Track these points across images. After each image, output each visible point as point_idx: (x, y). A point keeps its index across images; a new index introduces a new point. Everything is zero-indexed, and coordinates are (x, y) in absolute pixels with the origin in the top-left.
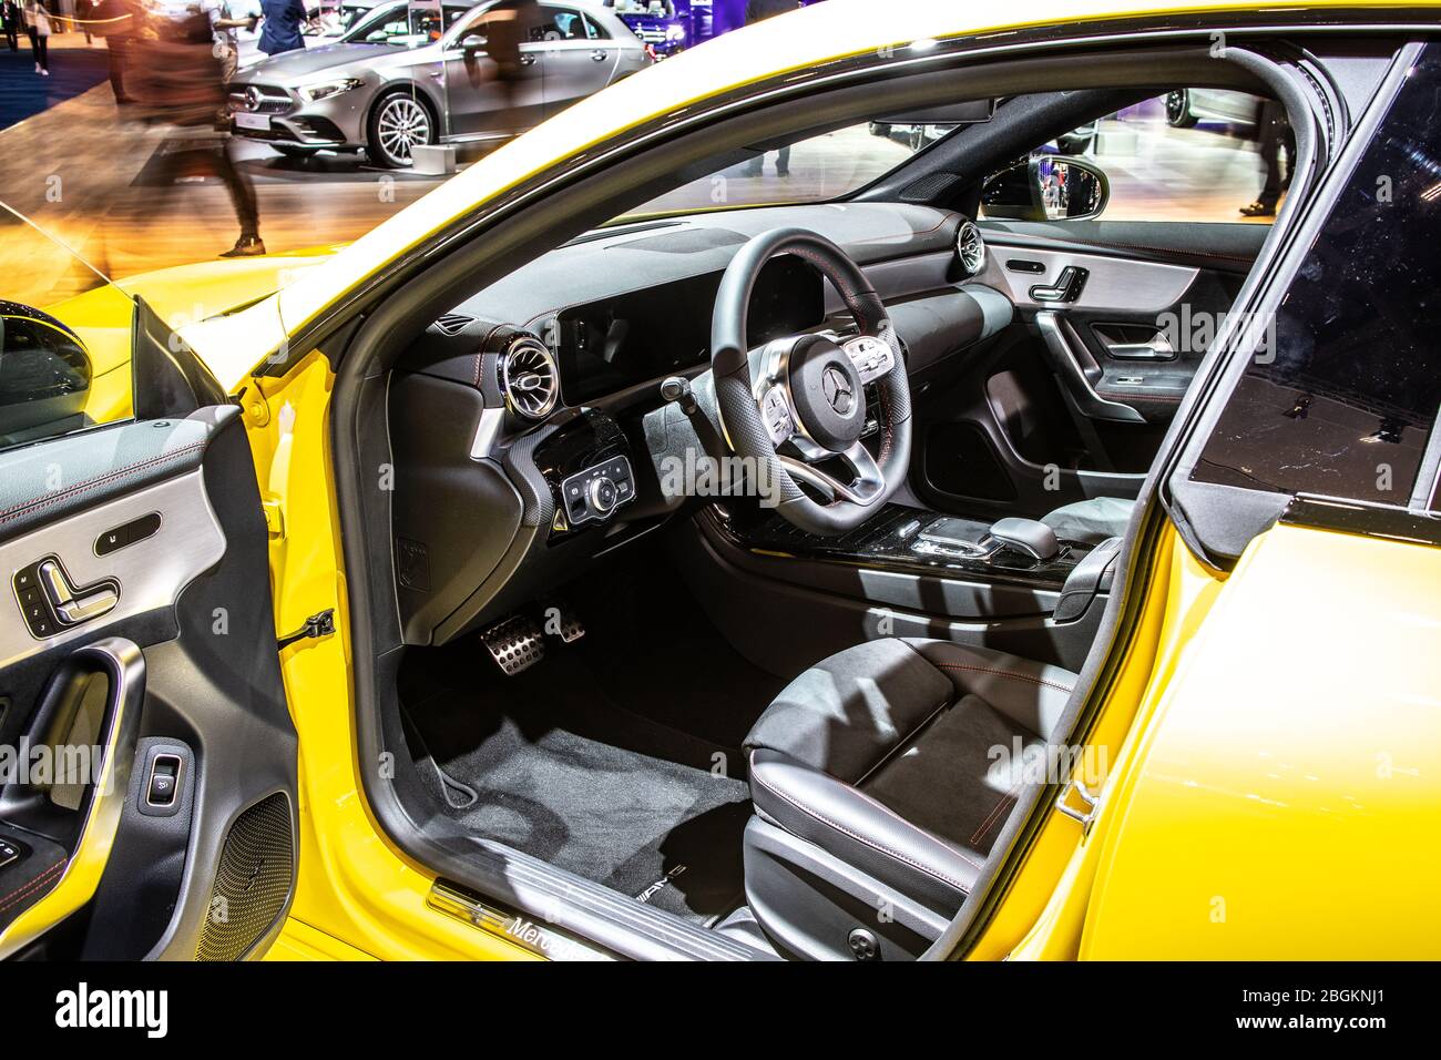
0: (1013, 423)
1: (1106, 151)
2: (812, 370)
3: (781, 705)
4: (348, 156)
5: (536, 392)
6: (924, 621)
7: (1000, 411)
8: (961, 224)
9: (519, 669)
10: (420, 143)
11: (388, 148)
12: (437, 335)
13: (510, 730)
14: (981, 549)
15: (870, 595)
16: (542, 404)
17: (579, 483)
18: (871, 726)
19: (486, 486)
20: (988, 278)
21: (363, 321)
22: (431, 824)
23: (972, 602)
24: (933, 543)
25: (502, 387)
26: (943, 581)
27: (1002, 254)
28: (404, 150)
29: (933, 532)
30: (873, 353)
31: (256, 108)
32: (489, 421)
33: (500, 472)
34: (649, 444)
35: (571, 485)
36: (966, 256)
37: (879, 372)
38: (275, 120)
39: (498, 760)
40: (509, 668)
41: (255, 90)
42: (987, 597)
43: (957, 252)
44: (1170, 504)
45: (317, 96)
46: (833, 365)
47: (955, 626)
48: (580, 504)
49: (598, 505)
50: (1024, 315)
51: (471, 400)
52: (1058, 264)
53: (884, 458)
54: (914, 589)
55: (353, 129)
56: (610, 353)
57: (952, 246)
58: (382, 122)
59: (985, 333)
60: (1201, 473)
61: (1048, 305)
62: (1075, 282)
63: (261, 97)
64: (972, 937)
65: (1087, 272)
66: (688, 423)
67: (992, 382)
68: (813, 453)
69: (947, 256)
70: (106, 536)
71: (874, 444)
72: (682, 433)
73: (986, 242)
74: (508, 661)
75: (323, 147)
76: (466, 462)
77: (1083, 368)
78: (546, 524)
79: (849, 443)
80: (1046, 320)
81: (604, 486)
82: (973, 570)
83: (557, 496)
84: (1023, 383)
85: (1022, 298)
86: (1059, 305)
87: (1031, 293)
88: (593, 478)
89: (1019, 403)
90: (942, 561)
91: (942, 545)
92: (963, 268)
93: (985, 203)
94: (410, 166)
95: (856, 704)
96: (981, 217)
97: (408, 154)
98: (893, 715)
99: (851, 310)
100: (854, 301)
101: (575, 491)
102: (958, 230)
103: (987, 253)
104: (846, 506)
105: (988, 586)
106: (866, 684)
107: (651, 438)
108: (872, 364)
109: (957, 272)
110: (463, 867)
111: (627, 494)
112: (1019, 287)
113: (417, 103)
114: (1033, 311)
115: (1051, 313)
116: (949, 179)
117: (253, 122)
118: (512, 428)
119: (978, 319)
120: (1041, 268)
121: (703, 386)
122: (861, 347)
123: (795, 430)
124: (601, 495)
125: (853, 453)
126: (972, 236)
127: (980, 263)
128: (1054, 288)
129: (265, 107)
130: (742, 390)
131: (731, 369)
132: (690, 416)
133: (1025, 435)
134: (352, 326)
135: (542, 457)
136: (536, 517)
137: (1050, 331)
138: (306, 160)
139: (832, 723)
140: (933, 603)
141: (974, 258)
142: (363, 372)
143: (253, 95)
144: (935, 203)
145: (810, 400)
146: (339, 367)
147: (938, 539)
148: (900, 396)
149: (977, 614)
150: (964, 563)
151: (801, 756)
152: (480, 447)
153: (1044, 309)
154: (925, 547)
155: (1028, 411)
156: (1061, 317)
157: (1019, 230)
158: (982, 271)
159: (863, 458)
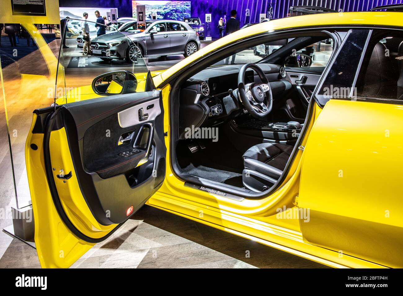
0: (292, 110)
1: (316, 59)
2: (255, 88)
3: (249, 151)
4: (121, 61)
5: (205, 92)
6: (275, 141)
7: (289, 107)
8: (281, 67)
9: (194, 152)
10: (139, 57)
11: (131, 58)
12: (189, 82)
13: (191, 165)
14: (286, 127)
15: (264, 136)
16: (207, 94)
17: (213, 108)
18: (265, 155)
19: (198, 108)
20: (287, 79)
21: (177, 78)
22: (183, 173)
23: (284, 136)
24: (276, 126)
25: (201, 91)
26: (278, 133)
27: (290, 74)
28: (135, 59)
29: (276, 124)
30: (265, 87)
31: (98, 48)
32: (198, 96)
33: (200, 106)
34: (224, 103)
35: (212, 108)
36: (282, 74)
37: (267, 91)
38: (103, 51)
39: (190, 170)
40: (192, 151)
41: (98, 44)
42: (287, 135)
43: (280, 73)
44: (315, 98)
45: (114, 45)
46: (258, 88)
47: (280, 141)
48: (214, 112)
49: (217, 112)
50: (294, 87)
51: (195, 92)
52: (301, 76)
53: (268, 106)
54: (273, 134)
55: (122, 54)
56: (214, 89)
57: (279, 72)
58: (130, 52)
59: (286, 89)
60: (319, 94)
61: (299, 84)
62: (305, 79)
63: (99, 46)
64: (285, 176)
65: (307, 77)
66: (232, 99)
67: (287, 101)
68: (255, 104)
69: (278, 74)
70: (148, 107)
71: (266, 104)
72: (231, 101)
73: (286, 71)
74: (192, 150)
75: (114, 58)
76: (194, 104)
77: (306, 97)
78: (208, 114)
79: (261, 102)
80: (299, 87)
81: (217, 109)
82: (284, 131)
83: (210, 110)
84: (294, 102)
85: (293, 83)
86: (301, 84)
87: (295, 82)
88: (216, 107)
89: (293, 106)
90: (278, 129)
91: (278, 127)
92: (281, 77)
93: (285, 64)
94: (137, 63)
95: (263, 151)
96: (285, 67)
97: (136, 60)
98: (269, 154)
99: (261, 79)
100: (262, 77)
101: (213, 109)
102: (280, 69)
103: (286, 73)
104: (261, 113)
105: (287, 133)
106: (264, 148)
107: (225, 102)
108: (265, 89)
109: (280, 78)
110: (191, 179)
111: (221, 111)
112: (293, 80)
113: (139, 47)
114: (296, 86)
115: (299, 86)
116: (278, 59)
117: (97, 52)
118: (202, 98)
119: (284, 86)
120: (297, 77)
121: (235, 92)
122: (263, 86)
123: (252, 99)
124: (217, 111)
125: (262, 104)
126: (283, 70)
127: (285, 75)
128: (300, 81)
129: (100, 48)
130: (243, 90)
131: (241, 87)
132: (232, 98)
133: (294, 112)
134: (175, 79)
135: (207, 103)
136: (206, 113)
137: (299, 89)
138: (109, 62)
139: (258, 154)
140: (276, 137)
141: (284, 75)
142: (176, 87)
143: (97, 45)
144: (275, 63)
145: (255, 94)
146: (172, 87)
147: (277, 125)
148: (271, 95)
149: (285, 139)
150: (283, 129)
151: (253, 158)
152: (196, 102)
153: (298, 85)
154: (274, 127)
155: (295, 107)
156: (301, 87)
157: (293, 69)
158: (285, 77)
159: (264, 106)
